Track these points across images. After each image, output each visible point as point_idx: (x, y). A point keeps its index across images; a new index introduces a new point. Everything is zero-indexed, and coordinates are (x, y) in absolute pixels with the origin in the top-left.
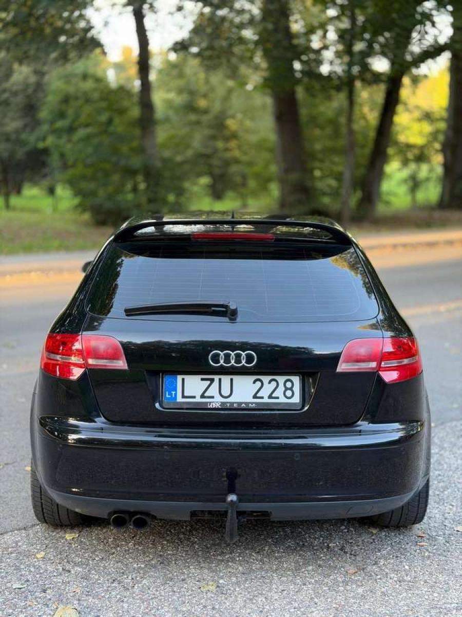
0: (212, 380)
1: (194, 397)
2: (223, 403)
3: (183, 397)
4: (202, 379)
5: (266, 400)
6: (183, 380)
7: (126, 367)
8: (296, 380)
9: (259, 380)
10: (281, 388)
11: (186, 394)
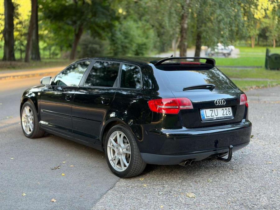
0: (212, 110)
1: (209, 117)
2: (217, 118)
3: (207, 117)
4: (210, 110)
5: (225, 116)
6: (205, 111)
7: (193, 108)
8: (230, 108)
9: (223, 109)
10: (228, 111)
11: (207, 116)
